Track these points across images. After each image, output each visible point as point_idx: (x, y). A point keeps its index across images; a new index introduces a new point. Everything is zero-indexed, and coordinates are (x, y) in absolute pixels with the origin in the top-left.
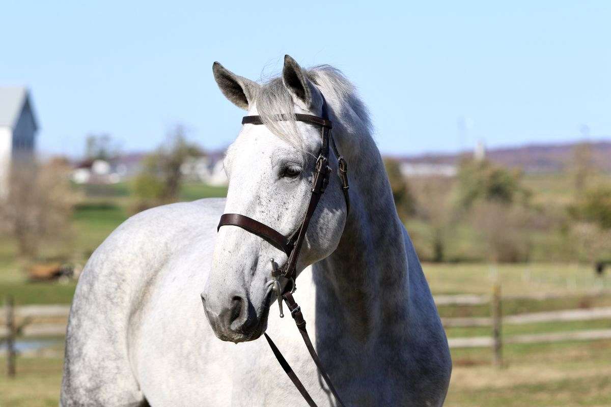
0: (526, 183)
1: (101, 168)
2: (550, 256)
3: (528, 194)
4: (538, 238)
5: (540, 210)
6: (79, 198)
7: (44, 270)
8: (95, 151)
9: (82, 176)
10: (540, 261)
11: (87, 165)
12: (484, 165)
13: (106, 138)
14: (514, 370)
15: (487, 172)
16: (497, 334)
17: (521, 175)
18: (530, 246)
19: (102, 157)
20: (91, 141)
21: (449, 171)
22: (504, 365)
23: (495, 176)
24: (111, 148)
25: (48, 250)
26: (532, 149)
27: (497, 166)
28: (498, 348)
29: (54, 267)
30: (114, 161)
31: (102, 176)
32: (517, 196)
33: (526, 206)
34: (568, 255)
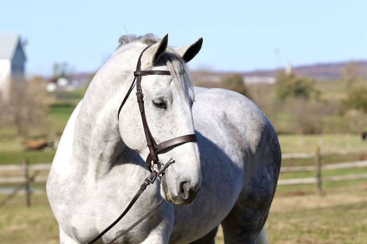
0: (317, 87)
1: (62, 82)
2: (334, 130)
3: (319, 93)
4: (326, 119)
5: (326, 102)
6: (52, 100)
7: (35, 143)
8: (59, 72)
9: (51, 87)
10: (328, 133)
11: (54, 80)
12: (292, 76)
13: (65, 64)
14: (330, 197)
15: (294, 81)
16: (319, 176)
17: (314, 82)
18: (322, 124)
19: (63, 76)
20: (56, 67)
21: (271, 80)
22: (323, 194)
23: (298, 83)
24: (68, 70)
25: (35, 132)
26: (320, 66)
27: (300, 76)
28: (319, 184)
29: (41, 142)
30: (70, 78)
31: (63, 87)
32: (312, 94)
33: (318, 100)
34: (345, 129)
